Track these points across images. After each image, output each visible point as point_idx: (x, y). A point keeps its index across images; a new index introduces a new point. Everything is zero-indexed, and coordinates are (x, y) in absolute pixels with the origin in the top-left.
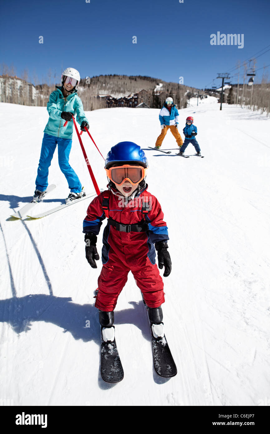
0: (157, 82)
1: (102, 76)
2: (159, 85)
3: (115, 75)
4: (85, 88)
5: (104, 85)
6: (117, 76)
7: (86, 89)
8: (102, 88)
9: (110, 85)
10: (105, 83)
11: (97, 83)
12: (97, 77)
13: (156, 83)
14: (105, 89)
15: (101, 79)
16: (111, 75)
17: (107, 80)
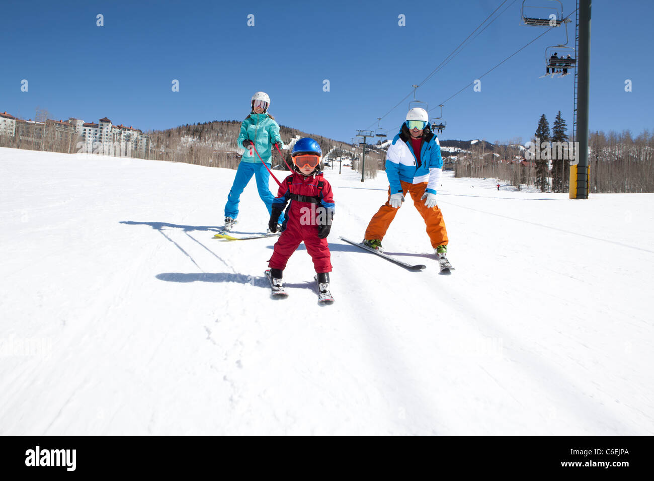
0: (293, 134)
1: (216, 121)
2: (295, 138)
3: (234, 122)
4: (194, 138)
5: (220, 134)
6: (238, 123)
7: (196, 139)
8: (217, 139)
9: (228, 135)
10: (221, 133)
11: (210, 131)
12: (210, 123)
13: (291, 135)
14: (221, 140)
15: (215, 126)
16: (229, 122)
17: (224, 128)
